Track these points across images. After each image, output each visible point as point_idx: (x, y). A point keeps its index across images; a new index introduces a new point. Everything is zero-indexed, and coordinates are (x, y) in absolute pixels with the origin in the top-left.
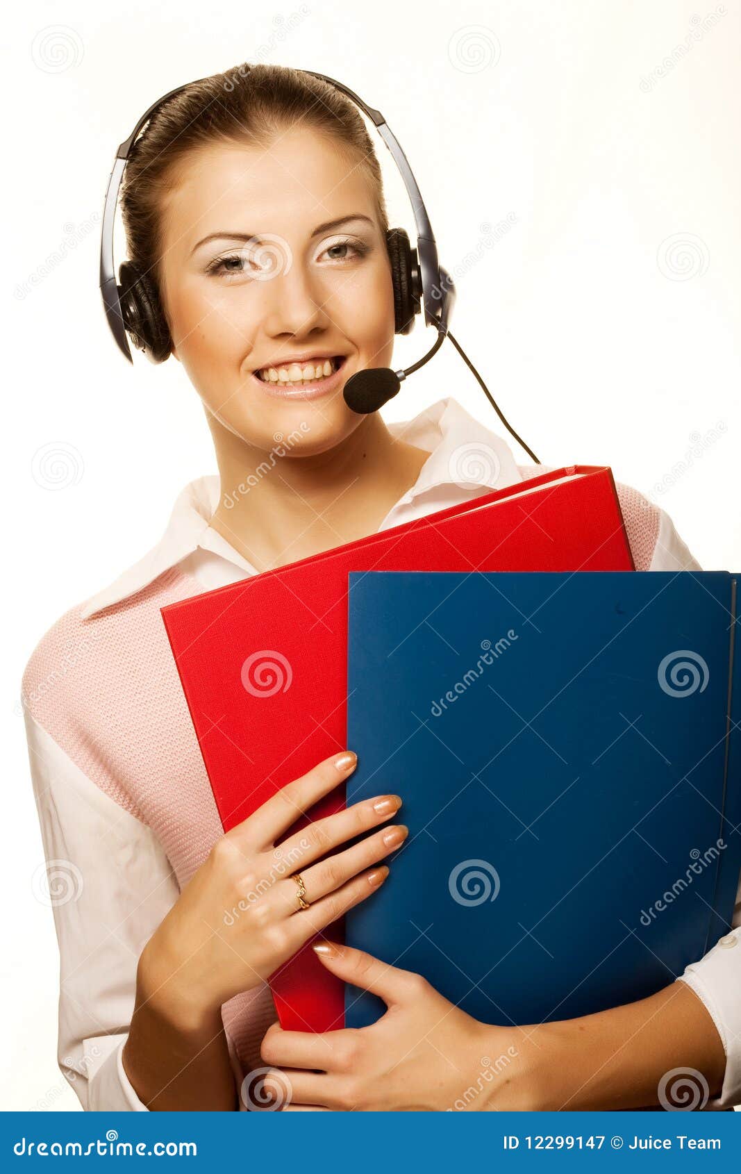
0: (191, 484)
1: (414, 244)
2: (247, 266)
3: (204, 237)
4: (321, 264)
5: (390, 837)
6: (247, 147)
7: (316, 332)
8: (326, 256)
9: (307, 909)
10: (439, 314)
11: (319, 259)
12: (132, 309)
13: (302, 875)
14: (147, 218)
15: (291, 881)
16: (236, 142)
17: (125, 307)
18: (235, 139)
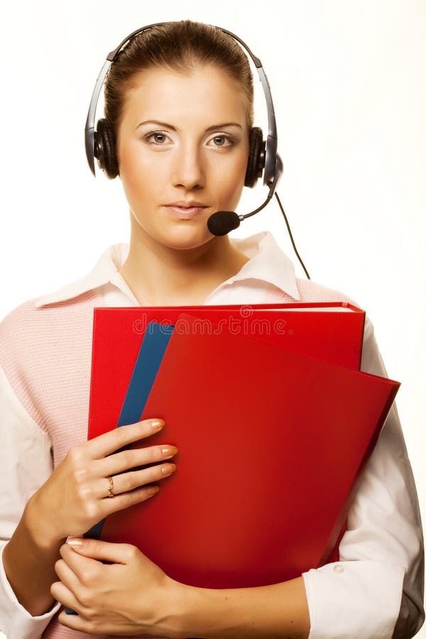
0: (113, 246)
1: (265, 138)
2: (167, 141)
3: (145, 120)
4: (208, 147)
5: (165, 469)
6: (179, 75)
7: (197, 188)
8: (212, 142)
9: (112, 497)
10: (272, 180)
11: (208, 144)
12: (100, 146)
13: (114, 478)
14: (116, 100)
15: (107, 479)
16: (173, 71)
17: (96, 145)
18: (173, 68)
